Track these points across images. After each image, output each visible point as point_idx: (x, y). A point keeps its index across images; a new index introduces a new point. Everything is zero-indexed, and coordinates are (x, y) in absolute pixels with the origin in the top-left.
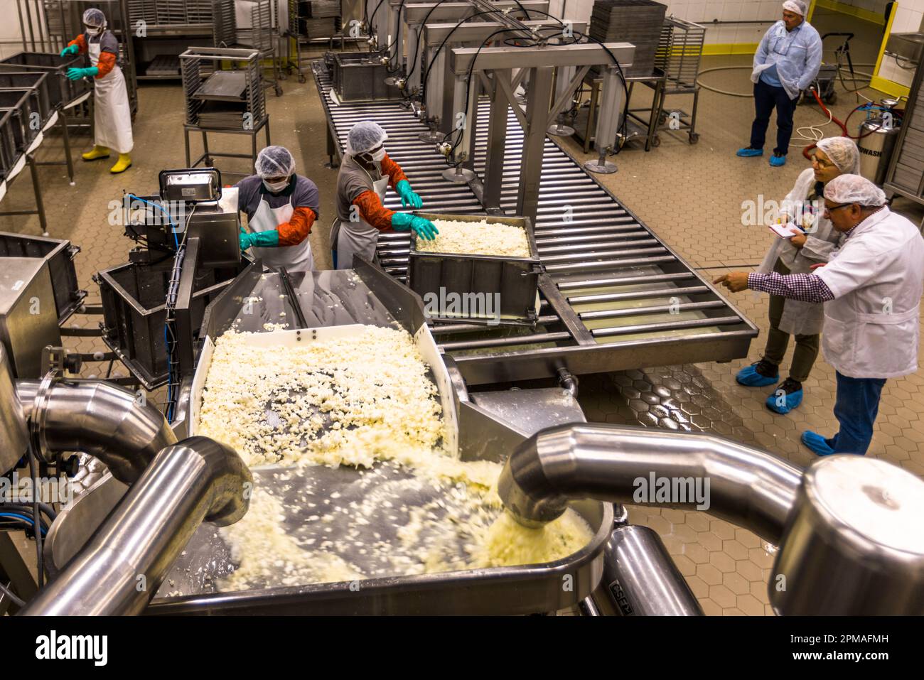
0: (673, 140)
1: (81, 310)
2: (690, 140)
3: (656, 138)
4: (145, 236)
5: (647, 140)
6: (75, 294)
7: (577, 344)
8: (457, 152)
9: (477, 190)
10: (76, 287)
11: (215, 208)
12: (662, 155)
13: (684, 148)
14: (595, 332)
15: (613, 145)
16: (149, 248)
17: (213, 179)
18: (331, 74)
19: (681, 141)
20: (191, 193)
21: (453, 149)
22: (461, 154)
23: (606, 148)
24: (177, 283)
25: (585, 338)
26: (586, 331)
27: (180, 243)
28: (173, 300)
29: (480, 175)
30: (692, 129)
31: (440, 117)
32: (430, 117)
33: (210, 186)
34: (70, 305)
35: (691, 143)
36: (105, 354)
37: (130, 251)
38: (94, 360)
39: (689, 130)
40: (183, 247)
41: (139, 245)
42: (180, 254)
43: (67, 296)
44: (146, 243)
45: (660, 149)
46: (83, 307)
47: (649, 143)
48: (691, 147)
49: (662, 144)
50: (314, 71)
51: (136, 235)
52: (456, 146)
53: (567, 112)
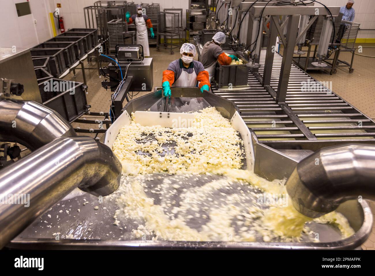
0: (342, 71)
1: (88, 113)
2: (349, 71)
3: (335, 70)
4: (108, 75)
5: (331, 70)
6: (86, 106)
7: (307, 139)
8: (253, 54)
9: (260, 79)
10: (86, 104)
11: (140, 63)
12: (338, 76)
13: (347, 74)
14: (316, 135)
15: (326, 54)
16: (110, 80)
17: (140, 49)
18: (201, 39)
19: (346, 72)
20: (129, 55)
21: (251, 52)
22: (255, 55)
23: (322, 56)
24: (118, 92)
25: (312, 137)
26: (312, 134)
27: (123, 78)
28: (115, 98)
29: (261, 74)
30: (351, 67)
31: (245, 44)
32: (241, 43)
33: (138, 52)
34: (84, 111)
35: (350, 73)
36: (94, 130)
37: (102, 81)
38: (90, 132)
39: (350, 67)
40: (125, 80)
41: (106, 78)
42: (122, 82)
43: (82, 107)
44: (109, 78)
45: (337, 74)
46: (89, 112)
47: (332, 72)
48: (350, 74)
49: (337, 72)
50: (194, 39)
51: (105, 74)
52: (253, 51)
53: (303, 44)
